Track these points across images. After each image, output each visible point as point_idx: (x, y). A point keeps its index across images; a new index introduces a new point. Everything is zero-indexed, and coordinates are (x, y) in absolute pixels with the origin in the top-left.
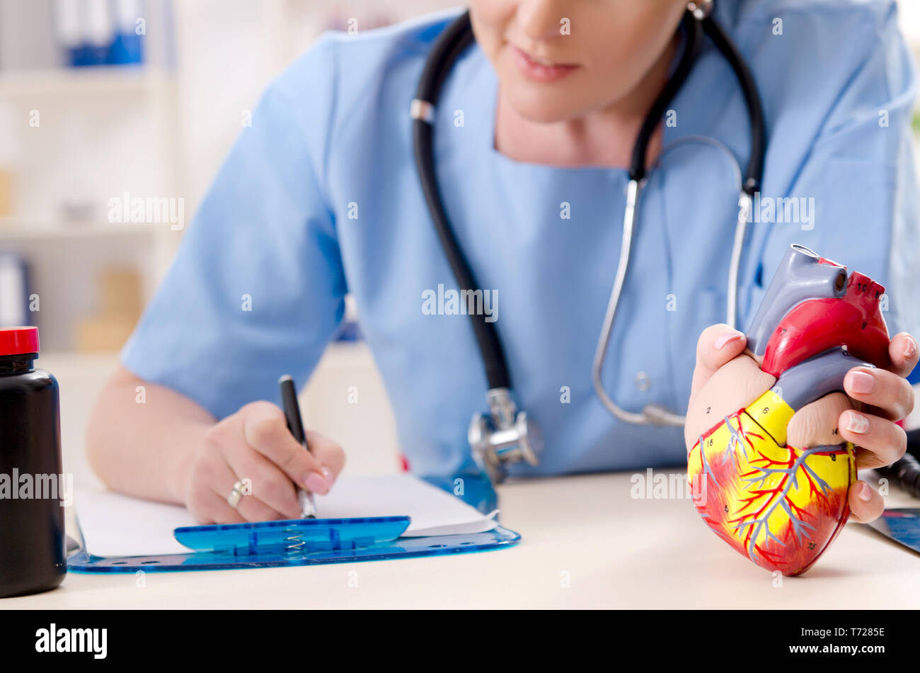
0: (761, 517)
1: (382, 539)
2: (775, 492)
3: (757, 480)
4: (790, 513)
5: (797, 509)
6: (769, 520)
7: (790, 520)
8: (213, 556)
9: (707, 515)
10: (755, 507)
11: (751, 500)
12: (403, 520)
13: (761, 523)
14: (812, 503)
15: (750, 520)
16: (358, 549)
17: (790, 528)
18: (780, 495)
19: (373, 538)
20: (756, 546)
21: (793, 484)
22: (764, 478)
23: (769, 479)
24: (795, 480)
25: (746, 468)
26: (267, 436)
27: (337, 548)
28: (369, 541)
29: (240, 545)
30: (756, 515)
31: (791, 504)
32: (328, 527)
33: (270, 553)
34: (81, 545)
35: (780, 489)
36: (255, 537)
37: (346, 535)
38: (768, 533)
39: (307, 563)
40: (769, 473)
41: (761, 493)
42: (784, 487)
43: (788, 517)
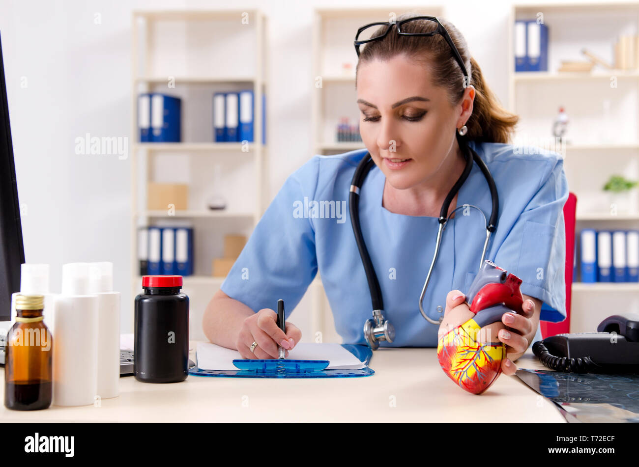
0: (464, 370)
1: (318, 369)
2: (471, 360)
3: (464, 354)
4: (476, 369)
5: (479, 368)
6: (468, 371)
7: (476, 372)
8: (248, 372)
9: (444, 367)
10: (462, 366)
11: (461, 362)
12: (326, 362)
13: (464, 372)
14: (485, 366)
15: (460, 371)
16: (307, 373)
17: (476, 374)
18: (473, 361)
19: (313, 369)
20: (462, 381)
21: (478, 358)
22: (466, 354)
23: (468, 355)
24: (479, 355)
25: (460, 349)
26: (266, 323)
27: (298, 372)
28: (312, 370)
29: (259, 368)
30: (463, 369)
31: (477, 365)
32: (295, 363)
33: (271, 372)
34: (196, 365)
35: (473, 359)
36: (265, 365)
37: (302, 367)
38: (467, 376)
39: (285, 377)
40: (469, 352)
41: (465, 360)
42: (475, 358)
43: (475, 370)
